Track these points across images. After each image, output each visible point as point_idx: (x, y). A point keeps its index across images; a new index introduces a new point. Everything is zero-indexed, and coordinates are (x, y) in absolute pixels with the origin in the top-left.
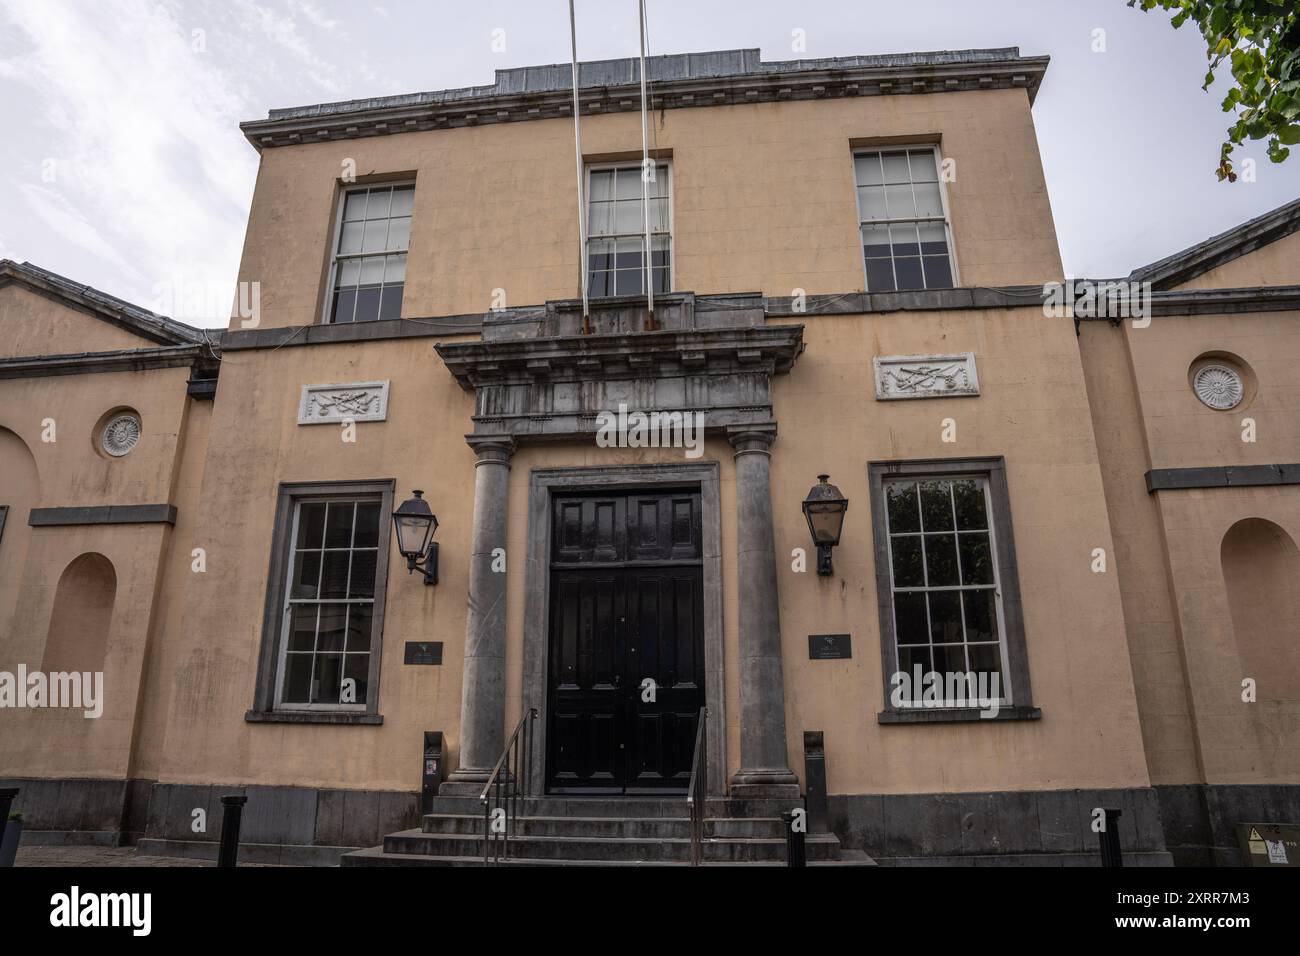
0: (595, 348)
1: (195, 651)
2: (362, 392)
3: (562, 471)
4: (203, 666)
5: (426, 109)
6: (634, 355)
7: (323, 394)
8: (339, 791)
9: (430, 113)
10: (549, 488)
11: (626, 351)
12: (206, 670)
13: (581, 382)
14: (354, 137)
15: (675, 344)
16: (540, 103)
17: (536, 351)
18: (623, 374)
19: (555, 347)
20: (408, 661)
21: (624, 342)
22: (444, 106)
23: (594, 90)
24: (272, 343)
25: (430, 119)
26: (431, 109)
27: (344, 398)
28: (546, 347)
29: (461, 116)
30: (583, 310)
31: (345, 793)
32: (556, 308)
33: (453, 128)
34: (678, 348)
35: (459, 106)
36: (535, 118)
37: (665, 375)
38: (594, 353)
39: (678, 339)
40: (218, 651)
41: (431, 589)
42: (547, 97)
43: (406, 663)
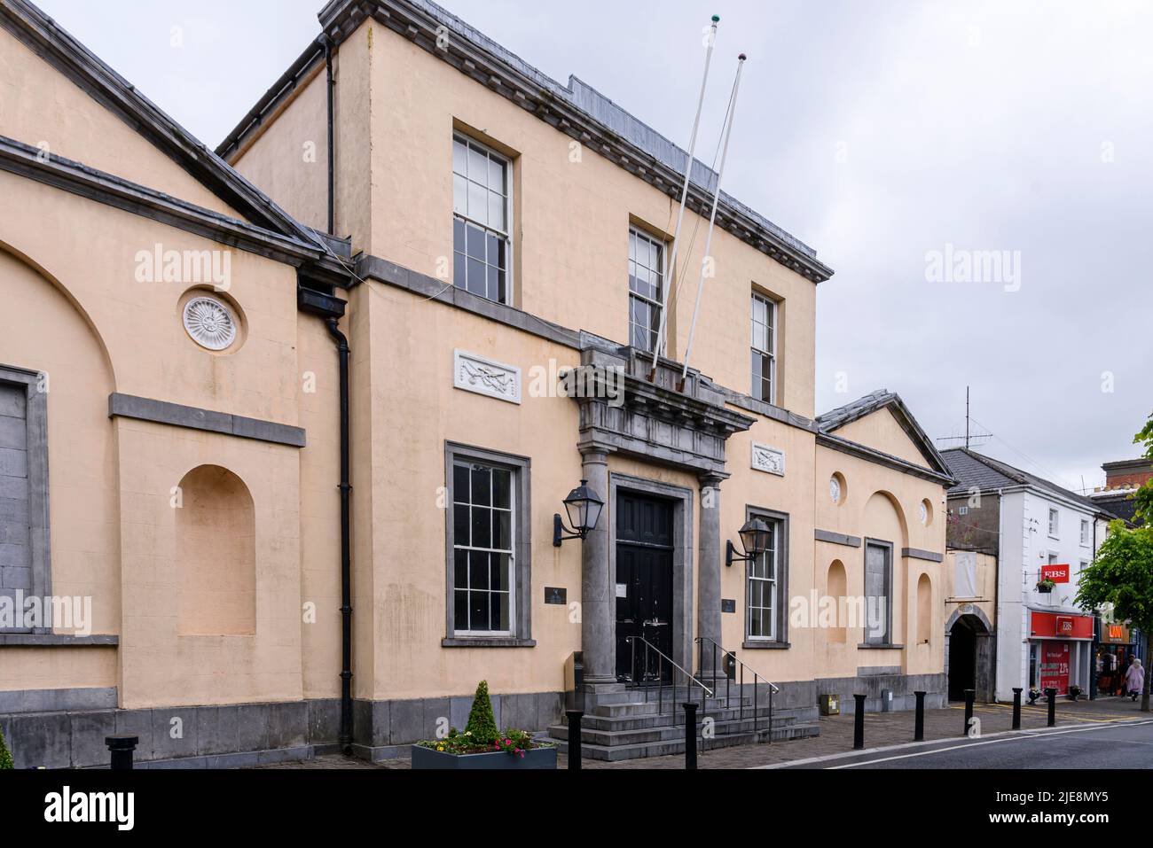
0: (672, 400)
1: (390, 586)
2: (501, 372)
3: (624, 476)
4: (401, 600)
5: (537, 90)
6: (686, 411)
7: (470, 362)
8: (513, 695)
9: (539, 97)
10: (617, 486)
11: (684, 407)
12: (403, 602)
13: (648, 417)
14: (465, 72)
15: (705, 411)
16: (613, 144)
17: (643, 391)
18: (669, 419)
19: (653, 391)
20: (547, 601)
21: (685, 401)
22: (552, 99)
23: (648, 157)
24: (422, 291)
25: (535, 102)
26: (542, 94)
27: (490, 374)
28: (648, 389)
29: (560, 117)
30: (652, 363)
31: (518, 696)
32: (637, 354)
33: (544, 121)
34: (707, 414)
35: (564, 107)
36: (602, 154)
37: (687, 427)
38: (670, 403)
39: (709, 409)
40: (411, 586)
41: (557, 549)
42: (621, 143)
43: (546, 602)
